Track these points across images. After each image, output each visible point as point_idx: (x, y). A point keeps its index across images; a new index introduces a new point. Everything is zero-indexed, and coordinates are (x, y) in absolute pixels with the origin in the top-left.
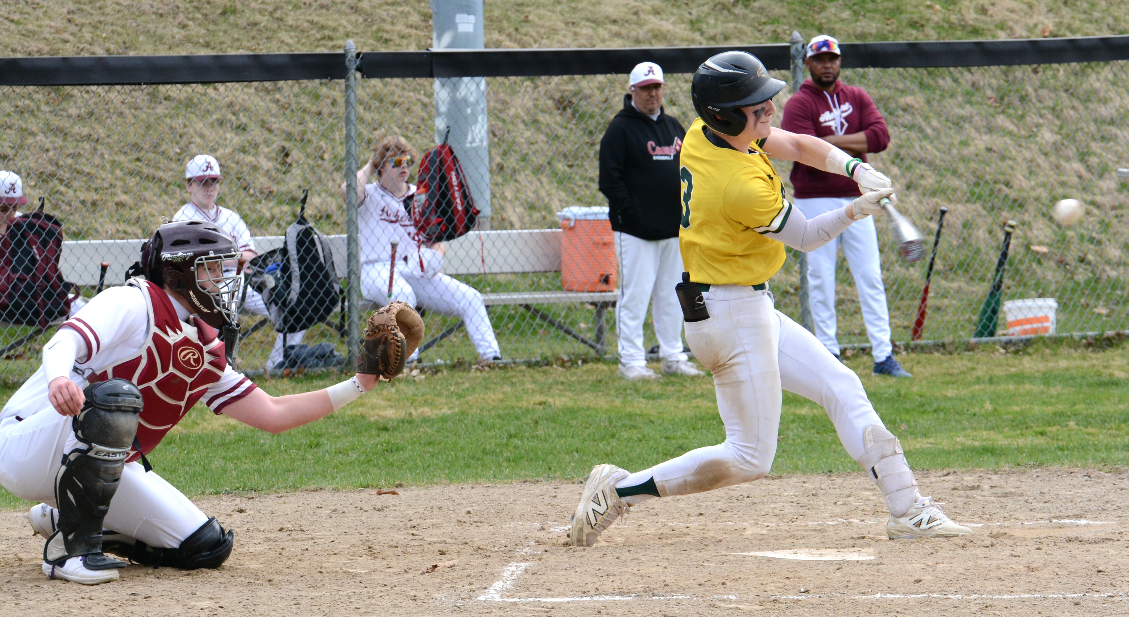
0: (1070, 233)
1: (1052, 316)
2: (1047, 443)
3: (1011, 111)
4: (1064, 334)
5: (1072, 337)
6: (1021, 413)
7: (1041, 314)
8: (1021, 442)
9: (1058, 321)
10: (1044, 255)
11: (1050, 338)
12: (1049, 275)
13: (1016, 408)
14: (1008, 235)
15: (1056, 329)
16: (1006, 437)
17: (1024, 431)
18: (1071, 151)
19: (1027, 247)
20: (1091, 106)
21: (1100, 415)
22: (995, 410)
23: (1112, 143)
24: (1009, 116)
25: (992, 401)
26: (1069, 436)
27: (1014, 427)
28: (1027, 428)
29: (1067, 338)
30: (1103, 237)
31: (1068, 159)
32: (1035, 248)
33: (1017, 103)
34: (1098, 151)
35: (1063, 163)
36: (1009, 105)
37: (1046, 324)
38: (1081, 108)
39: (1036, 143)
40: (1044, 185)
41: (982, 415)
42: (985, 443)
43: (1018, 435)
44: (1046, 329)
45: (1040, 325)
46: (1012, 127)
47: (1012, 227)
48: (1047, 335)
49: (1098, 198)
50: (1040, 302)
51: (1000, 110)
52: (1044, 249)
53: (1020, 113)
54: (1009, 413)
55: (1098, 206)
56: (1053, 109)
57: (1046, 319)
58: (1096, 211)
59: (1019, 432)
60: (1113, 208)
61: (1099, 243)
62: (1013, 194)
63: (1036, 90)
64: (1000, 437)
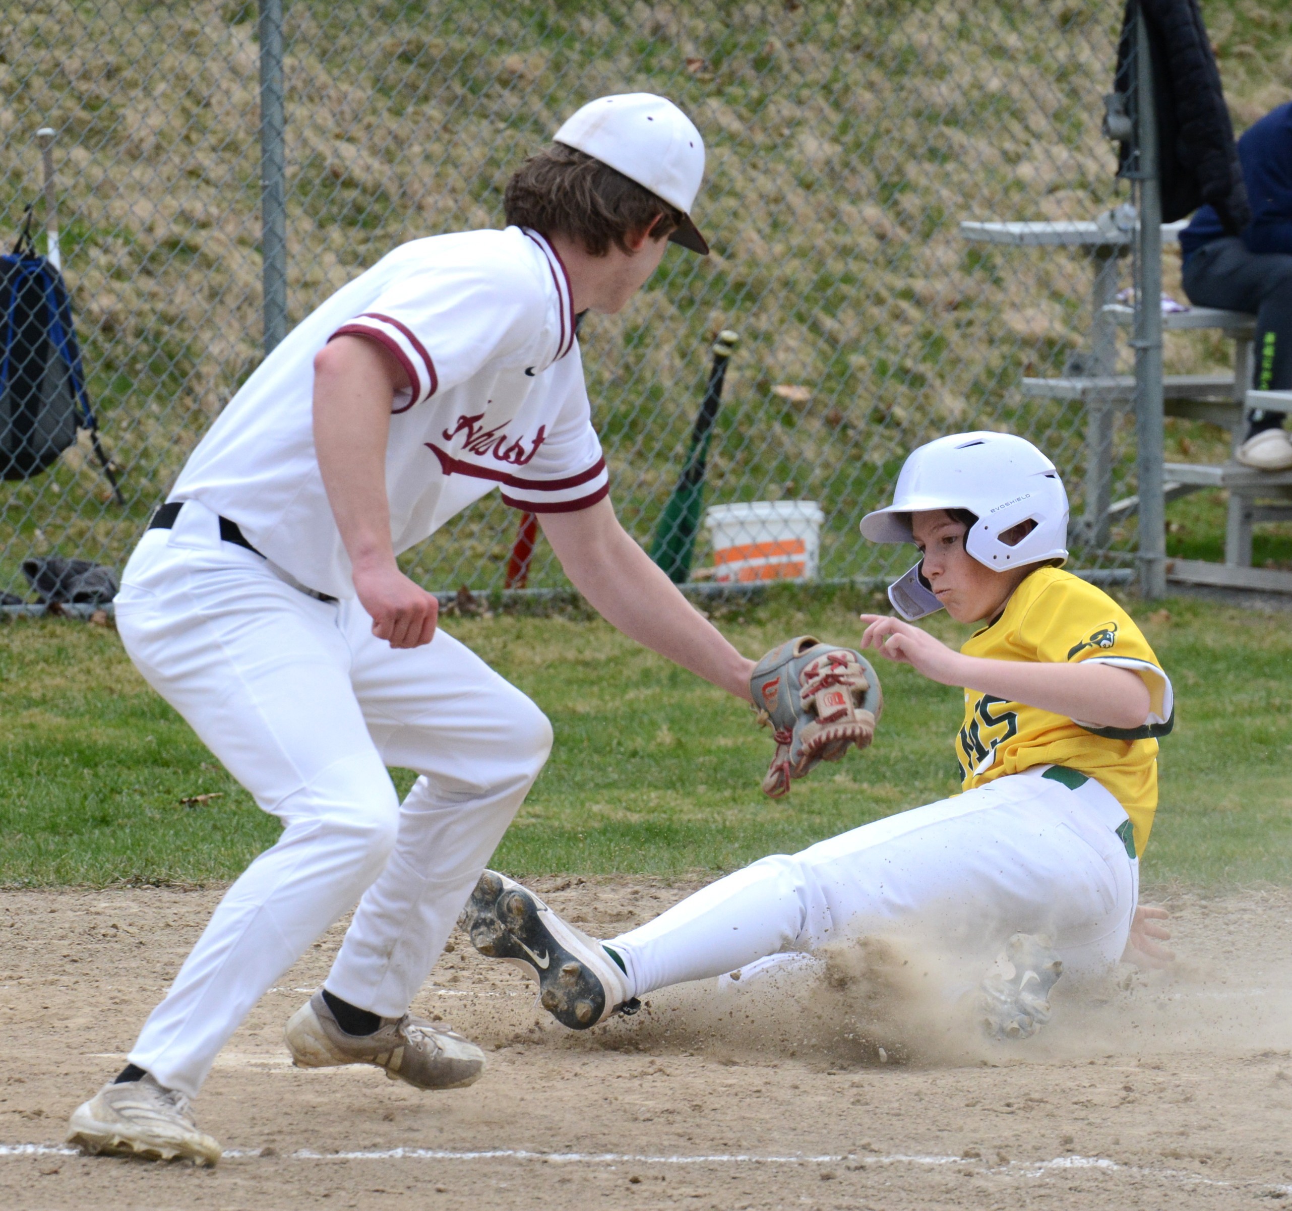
0: (856, 360)
1: (811, 540)
2: (788, 820)
3: (734, 90)
4: (836, 580)
5: (852, 584)
6: (736, 751)
7: (786, 536)
8: (732, 815)
9: (823, 550)
10: (798, 406)
11: (804, 588)
12: (809, 451)
13: (724, 742)
14: (721, 361)
15: (819, 569)
16: (699, 805)
17: (739, 792)
18: (865, 180)
19: (763, 387)
20: (906, 81)
21: (905, 759)
22: (680, 744)
23: (950, 166)
24: (731, 101)
25: (672, 722)
26: (836, 804)
27: (716, 784)
28: (745, 785)
29: (841, 587)
30: (925, 369)
31: (856, 199)
32: (782, 390)
33: (749, 72)
34: (923, 181)
35: (845, 206)
36: (732, 78)
37: (796, 558)
38: (886, 86)
39: (789, 162)
40: (801, 253)
41: (651, 756)
42: (652, 817)
43: (725, 801)
44: (797, 568)
45: (784, 559)
46: (736, 126)
47: (728, 344)
48: (799, 581)
49: (919, 285)
50: (786, 508)
51: (712, 87)
52: (798, 393)
53: (755, 93)
54: (709, 752)
55: (919, 302)
56: (827, 88)
57: (798, 546)
58: (913, 312)
59: (727, 793)
60: (954, 306)
61: (917, 381)
62: (736, 271)
63: (790, 46)
64: (687, 804)
